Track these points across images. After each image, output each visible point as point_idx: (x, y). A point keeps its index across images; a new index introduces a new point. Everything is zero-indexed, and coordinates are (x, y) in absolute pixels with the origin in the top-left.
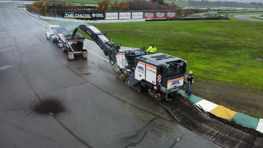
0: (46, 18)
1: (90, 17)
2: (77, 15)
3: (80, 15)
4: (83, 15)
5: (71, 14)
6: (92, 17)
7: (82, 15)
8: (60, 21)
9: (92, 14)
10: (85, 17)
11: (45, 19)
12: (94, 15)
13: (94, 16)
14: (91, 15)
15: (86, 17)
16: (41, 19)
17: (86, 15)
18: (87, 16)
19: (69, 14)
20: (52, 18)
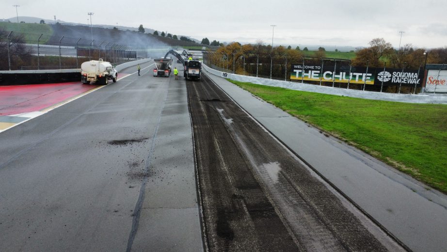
0: (241, 78)
1: (372, 83)
2: (328, 75)
3: (338, 73)
4: (347, 75)
5: (312, 70)
6: (377, 81)
7: (344, 73)
8: (283, 89)
9: (381, 73)
10: (353, 82)
11: (239, 80)
12: (384, 77)
13: (386, 80)
14: (375, 76)
15: (357, 81)
16: (229, 80)
17: (358, 74)
18: (361, 77)
19: (307, 71)
20: (259, 78)
